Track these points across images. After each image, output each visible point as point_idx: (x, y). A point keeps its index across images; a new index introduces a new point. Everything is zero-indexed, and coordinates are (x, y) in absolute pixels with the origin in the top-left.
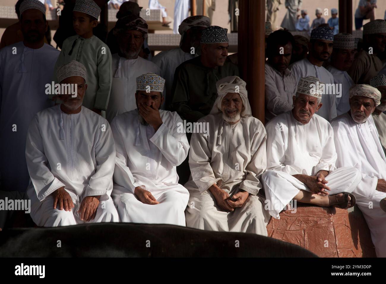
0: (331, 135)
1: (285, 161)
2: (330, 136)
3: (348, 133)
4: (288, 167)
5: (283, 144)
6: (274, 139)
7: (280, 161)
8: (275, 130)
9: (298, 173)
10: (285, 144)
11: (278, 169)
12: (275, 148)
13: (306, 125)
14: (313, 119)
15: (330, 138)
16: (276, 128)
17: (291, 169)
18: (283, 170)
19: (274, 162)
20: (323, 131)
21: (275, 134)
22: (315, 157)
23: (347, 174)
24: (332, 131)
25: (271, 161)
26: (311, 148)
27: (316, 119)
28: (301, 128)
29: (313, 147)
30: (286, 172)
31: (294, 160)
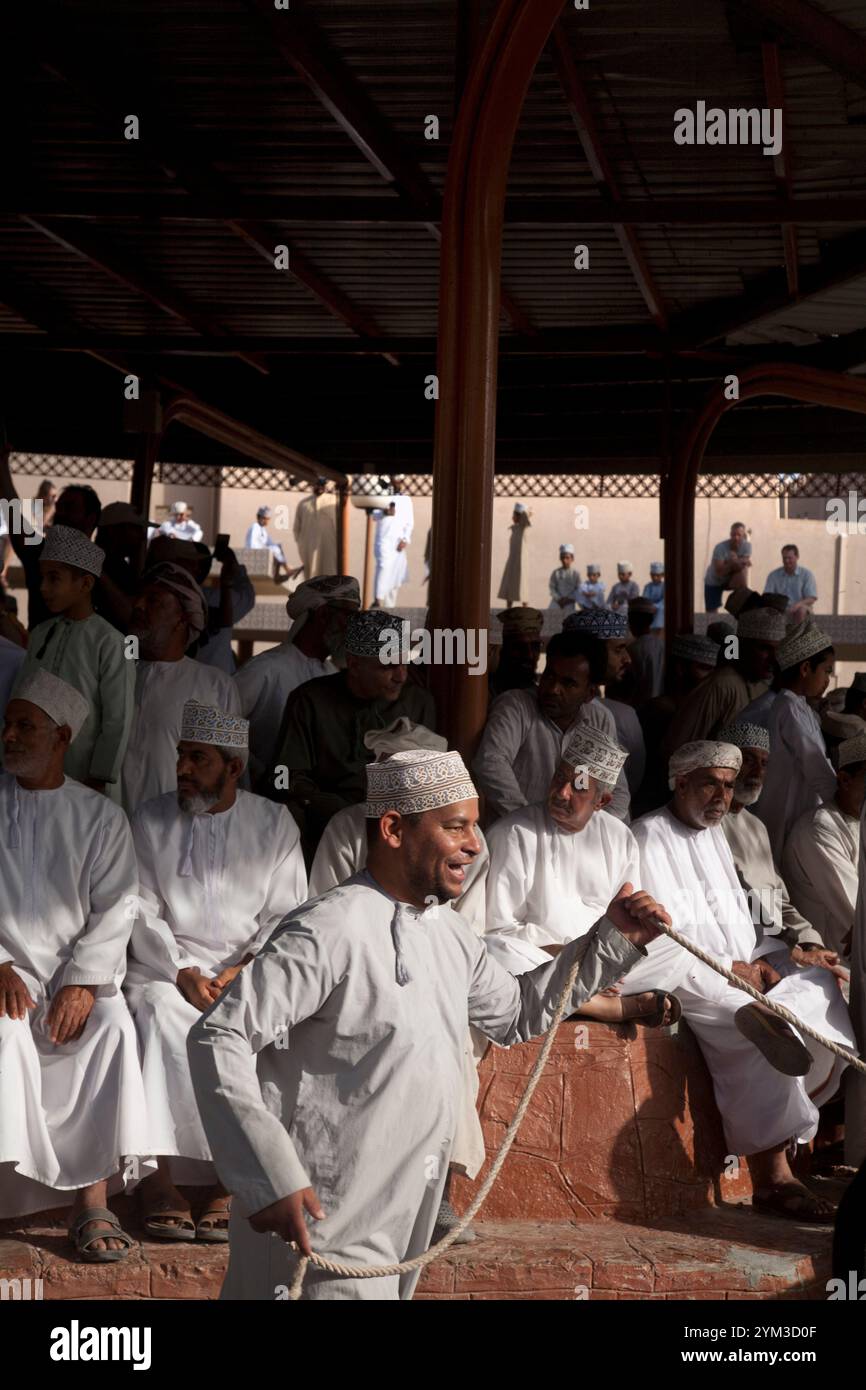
0: (634, 859)
1: (526, 917)
2: (631, 861)
3: (668, 852)
4: (531, 926)
5: (523, 876)
6: (503, 865)
7: (515, 916)
8: (507, 844)
9: (553, 941)
10: (528, 878)
11: (509, 931)
12: (505, 884)
13: (577, 835)
14: (595, 821)
15: (631, 867)
16: (510, 840)
17: (539, 932)
18: (521, 935)
19: (501, 917)
20: (614, 849)
21: (507, 854)
22: (595, 907)
23: (663, 949)
24: (635, 850)
25: (494, 916)
26: (587, 887)
27: (602, 820)
28: (567, 841)
29: (592, 885)
30: (527, 940)
31: (546, 914)
